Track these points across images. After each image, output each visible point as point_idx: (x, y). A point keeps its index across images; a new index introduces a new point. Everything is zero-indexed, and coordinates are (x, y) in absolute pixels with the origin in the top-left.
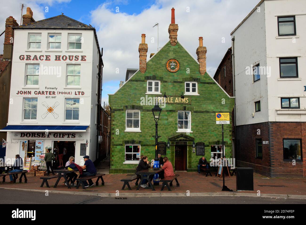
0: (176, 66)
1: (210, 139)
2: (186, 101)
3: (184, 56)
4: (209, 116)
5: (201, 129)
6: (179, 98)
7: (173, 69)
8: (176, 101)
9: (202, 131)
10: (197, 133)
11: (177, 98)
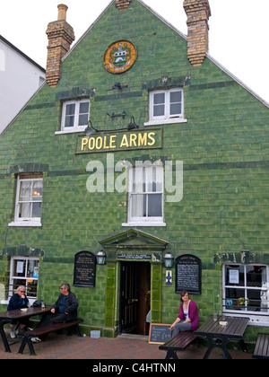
0: (127, 55)
1: (218, 245)
2: (149, 140)
3: (146, 29)
4: (216, 178)
5: (190, 216)
6: (131, 135)
7: (120, 66)
8: (122, 144)
9: (193, 222)
10: (180, 227)
11: (125, 137)
